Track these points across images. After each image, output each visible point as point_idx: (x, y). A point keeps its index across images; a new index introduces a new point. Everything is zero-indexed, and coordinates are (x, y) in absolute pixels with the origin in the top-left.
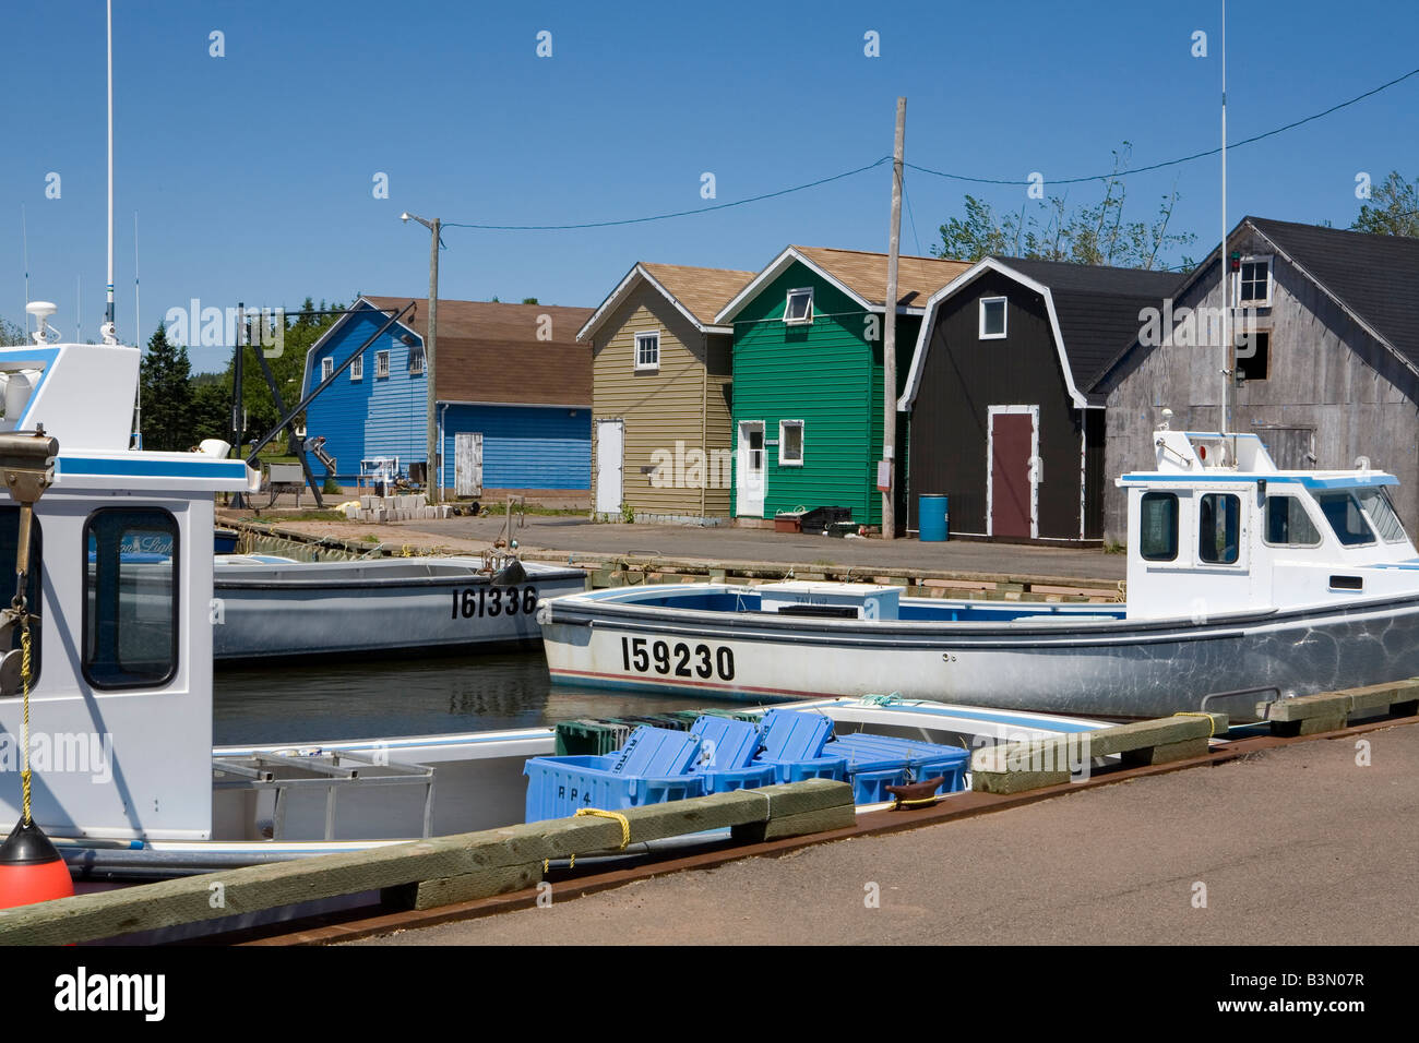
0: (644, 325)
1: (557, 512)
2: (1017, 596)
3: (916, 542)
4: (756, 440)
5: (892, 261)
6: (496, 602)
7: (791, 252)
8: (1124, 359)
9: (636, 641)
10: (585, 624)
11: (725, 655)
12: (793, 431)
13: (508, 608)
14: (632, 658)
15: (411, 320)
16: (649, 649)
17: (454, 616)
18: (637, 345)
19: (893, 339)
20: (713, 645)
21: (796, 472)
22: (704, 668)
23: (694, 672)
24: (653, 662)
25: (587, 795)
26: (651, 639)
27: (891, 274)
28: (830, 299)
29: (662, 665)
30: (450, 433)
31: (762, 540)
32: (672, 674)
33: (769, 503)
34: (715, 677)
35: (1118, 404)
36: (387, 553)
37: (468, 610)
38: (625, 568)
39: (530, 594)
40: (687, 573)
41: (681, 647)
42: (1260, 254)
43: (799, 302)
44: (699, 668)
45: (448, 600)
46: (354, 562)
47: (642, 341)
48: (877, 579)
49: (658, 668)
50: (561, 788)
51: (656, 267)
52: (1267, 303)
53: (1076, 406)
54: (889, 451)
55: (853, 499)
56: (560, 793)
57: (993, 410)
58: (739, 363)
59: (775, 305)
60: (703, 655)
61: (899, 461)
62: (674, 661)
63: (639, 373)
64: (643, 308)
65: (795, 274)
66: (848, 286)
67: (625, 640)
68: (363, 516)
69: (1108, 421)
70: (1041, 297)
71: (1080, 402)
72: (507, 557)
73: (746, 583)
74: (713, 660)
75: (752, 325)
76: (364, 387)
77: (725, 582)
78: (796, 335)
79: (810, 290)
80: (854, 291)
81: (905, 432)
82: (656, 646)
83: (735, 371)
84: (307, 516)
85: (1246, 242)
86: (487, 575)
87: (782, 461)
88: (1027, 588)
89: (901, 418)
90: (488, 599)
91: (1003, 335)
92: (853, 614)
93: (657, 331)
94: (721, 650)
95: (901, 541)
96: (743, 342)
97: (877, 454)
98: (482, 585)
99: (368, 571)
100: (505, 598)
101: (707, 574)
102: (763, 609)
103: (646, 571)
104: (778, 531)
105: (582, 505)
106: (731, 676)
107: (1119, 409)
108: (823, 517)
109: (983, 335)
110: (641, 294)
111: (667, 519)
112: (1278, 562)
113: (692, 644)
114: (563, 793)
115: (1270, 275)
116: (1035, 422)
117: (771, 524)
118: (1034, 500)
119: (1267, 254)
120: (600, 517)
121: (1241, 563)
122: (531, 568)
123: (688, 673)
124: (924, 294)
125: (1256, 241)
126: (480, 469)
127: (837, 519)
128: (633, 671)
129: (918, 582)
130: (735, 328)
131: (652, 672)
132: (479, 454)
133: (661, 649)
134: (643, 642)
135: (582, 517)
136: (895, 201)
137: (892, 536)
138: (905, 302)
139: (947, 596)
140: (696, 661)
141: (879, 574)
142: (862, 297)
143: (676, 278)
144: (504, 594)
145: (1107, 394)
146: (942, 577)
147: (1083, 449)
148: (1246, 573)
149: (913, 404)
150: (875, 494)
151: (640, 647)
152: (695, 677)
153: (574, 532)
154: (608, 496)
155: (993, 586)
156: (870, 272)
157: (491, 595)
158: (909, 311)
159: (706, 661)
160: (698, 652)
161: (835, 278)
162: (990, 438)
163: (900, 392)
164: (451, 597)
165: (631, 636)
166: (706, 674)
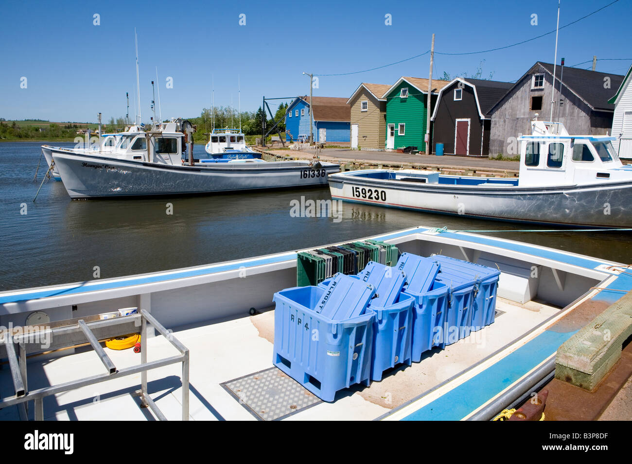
0: (364, 99)
1: (343, 148)
2: (472, 174)
3: (435, 156)
4: (392, 129)
5: (430, 80)
6: (313, 174)
7: (402, 78)
8: (498, 105)
9: (356, 188)
10: (341, 182)
11: (383, 193)
12: (402, 126)
13: (317, 176)
14: (355, 193)
15: (306, 100)
16: (360, 190)
17: (301, 178)
18: (362, 104)
19: (430, 101)
20: (380, 190)
21: (403, 137)
22: (377, 197)
23: (374, 198)
24: (361, 194)
25: (307, 324)
26: (361, 188)
27: (430, 83)
28: (413, 90)
29: (364, 196)
30: (318, 128)
31: (393, 155)
32: (367, 198)
33: (396, 145)
34: (380, 200)
35: (495, 118)
36: (291, 159)
37: (305, 176)
38: (354, 164)
39: (323, 171)
40: (371, 165)
41: (370, 190)
42: (541, 73)
43: (404, 92)
44: (375, 197)
45: (299, 173)
46: (282, 162)
47: (363, 103)
48: (427, 168)
49: (363, 196)
50: (292, 315)
51: (367, 84)
52: (543, 87)
53: (481, 119)
54: (428, 131)
55: (418, 144)
56: (292, 318)
57: (457, 120)
58: (388, 109)
59: (398, 93)
60: (377, 193)
61: (431, 134)
62: (368, 194)
63: (362, 112)
64: (363, 95)
65: (404, 84)
66: (417, 87)
67: (353, 187)
68: (294, 149)
69: (491, 123)
70: (472, 88)
71: (483, 117)
72: (316, 161)
73: (388, 169)
74: (380, 195)
75: (391, 98)
76: (298, 118)
77: (383, 168)
78: (403, 101)
79: (407, 89)
80: (419, 88)
81: (432, 127)
82: (363, 189)
83: (387, 111)
84: (281, 149)
85: (537, 69)
86: (311, 166)
87: (399, 134)
88: (475, 172)
89: (431, 122)
90: (311, 173)
91: (461, 99)
92: (424, 181)
93: (367, 101)
94: (382, 192)
95: (431, 156)
96: (389, 103)
97: (425, 132)
98: (309, 169)
99: (282, 164)
100: (316, 173)
101: (377, 166)
102: (396, 178)
103: (360, 165)
104: (397, 152)
105: (349, 146)
106: (385, 200)
107: (495, 119)
108: (410, 149)
109: (455, 99)
110: (363, 91)
111: (369, 149)
112: (577, 168)
113: (373, 189)
114: (293, 319)
115: (544, 79)
116: (469, 123)
117: (396, 151)
118: (468, 145)
119: (544, 72)
120: (352, 149)
121: (563, 167)
122: (323, 164)
123: (372, 198)
124: (438, 89)
125: (540, 69)
126: (325, 137)
127: (413, 149)
128: (356, 197)
129: (440, 169)
130: (387, 99)
131: (361, 197)
132: (325, 133)
133: (364, 191)
134: (359, 188)
135: (348, 149)
136: (431, 63)
137: (428, 154)
138: (433, 91)
139: (449, 174)
140: (374, 195)
141: (428, 167)
142: (422, 90)
143: (372, 87)
144: (316, 171)
145: (492, 115)
146: (448, 168)
147: (483, 131)
148: (564, 171)
149: (435, 119)
150: (424, 143)
151: (357, 190)
152: (374, 199)
153: (345, 153)
154: (354, 143)
155: (464, 171)
156: (424, 83)
157: (312, 172)
158: (434, 94)
159: (377, 195)
160: (375, 192)
161: (414, 84)
162: (456, 128)
163: (431, 115)
164: (300, 172)
165: (355, 186)
166: (377, 199)
